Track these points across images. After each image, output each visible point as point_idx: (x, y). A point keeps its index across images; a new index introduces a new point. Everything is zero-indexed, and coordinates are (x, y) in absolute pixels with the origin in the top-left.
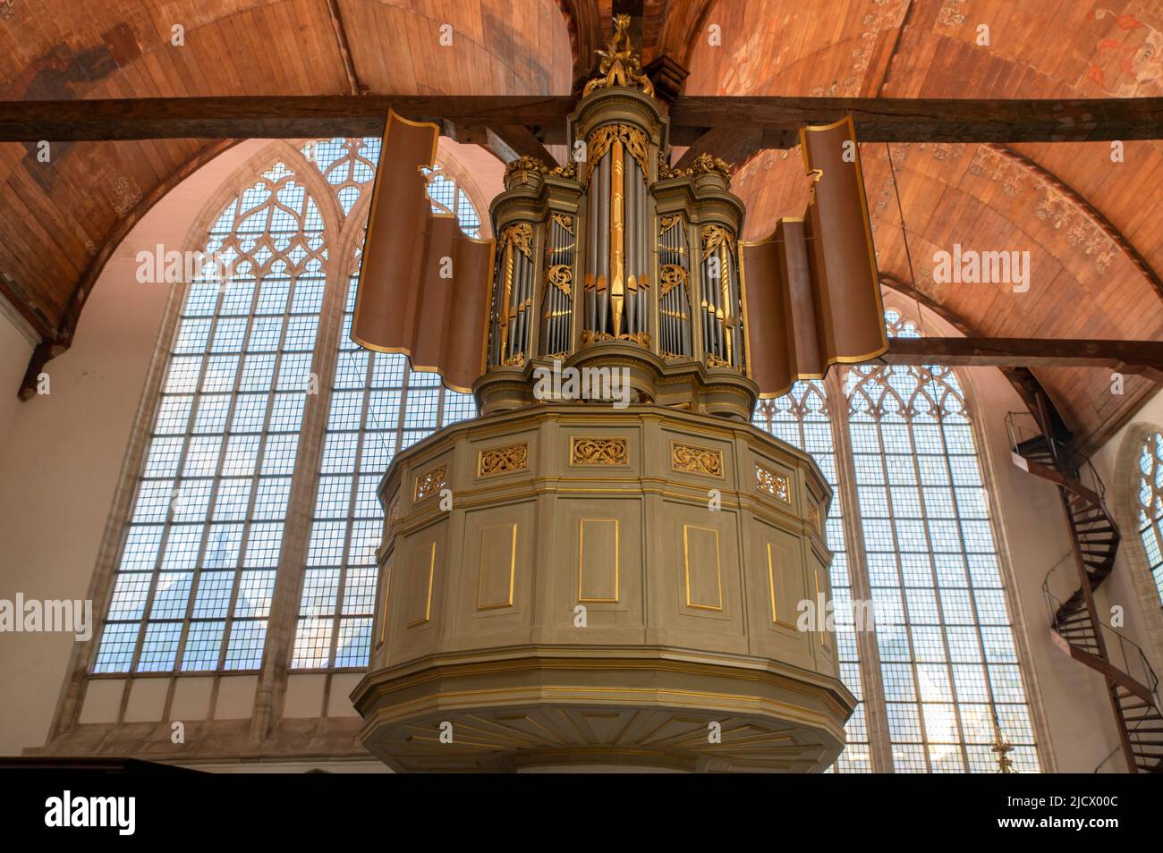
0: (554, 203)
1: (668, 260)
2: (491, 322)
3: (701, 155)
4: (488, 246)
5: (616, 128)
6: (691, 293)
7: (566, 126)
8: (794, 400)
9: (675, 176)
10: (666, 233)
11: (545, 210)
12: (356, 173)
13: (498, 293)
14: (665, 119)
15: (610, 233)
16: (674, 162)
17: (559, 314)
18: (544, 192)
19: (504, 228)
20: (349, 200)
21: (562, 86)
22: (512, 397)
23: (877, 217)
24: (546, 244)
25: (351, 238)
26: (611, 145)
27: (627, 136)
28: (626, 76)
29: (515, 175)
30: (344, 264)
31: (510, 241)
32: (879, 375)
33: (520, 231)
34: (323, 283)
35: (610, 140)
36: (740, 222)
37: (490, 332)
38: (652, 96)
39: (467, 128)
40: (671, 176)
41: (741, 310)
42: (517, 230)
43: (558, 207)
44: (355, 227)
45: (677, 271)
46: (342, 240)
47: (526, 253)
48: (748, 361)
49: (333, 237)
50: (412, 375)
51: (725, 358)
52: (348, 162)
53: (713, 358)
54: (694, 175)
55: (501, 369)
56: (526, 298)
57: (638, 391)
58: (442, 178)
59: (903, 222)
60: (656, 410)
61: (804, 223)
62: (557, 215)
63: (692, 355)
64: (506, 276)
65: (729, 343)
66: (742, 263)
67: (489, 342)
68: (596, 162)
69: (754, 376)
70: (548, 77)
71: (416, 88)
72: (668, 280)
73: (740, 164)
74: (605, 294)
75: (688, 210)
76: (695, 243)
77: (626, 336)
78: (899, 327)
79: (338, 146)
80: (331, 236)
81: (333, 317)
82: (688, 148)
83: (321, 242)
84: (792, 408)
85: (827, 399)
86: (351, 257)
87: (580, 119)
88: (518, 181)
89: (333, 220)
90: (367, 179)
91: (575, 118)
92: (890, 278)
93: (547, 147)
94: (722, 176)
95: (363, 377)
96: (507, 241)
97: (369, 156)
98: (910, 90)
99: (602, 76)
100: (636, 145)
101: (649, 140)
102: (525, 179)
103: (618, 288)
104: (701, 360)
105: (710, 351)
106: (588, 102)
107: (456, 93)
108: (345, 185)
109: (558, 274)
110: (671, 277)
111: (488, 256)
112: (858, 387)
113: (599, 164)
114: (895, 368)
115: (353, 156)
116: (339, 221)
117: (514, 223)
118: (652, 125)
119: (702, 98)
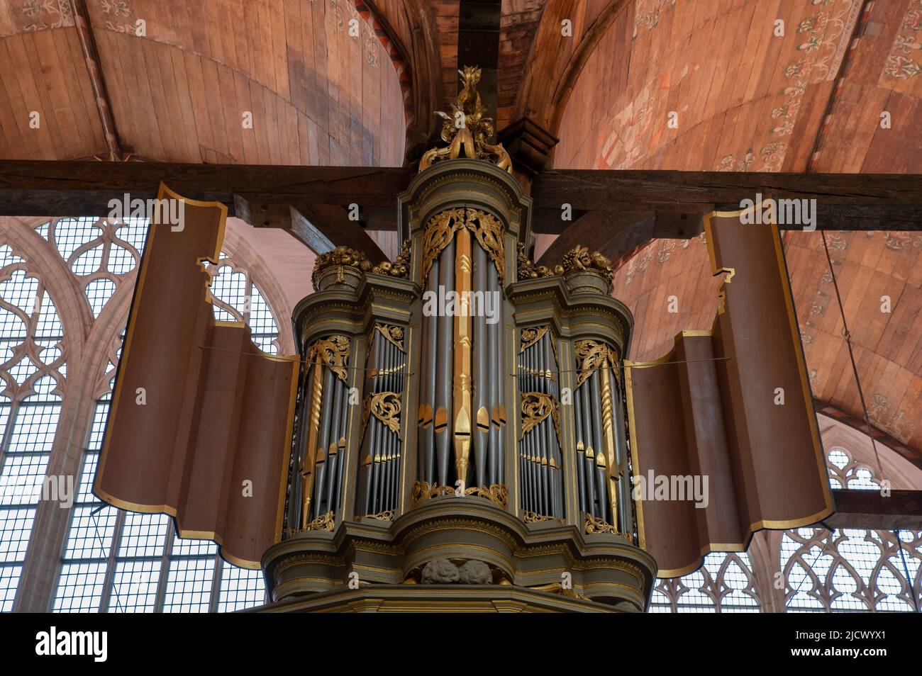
0: (378, 309)
1: (531, 387)
2: (291, 469)
3: (574, 248)
4: (289, 365)
5: (462, 212)
6: (561, 431)
7: (395, 207)
8: (707, 576)
9: (540, 275)
10: (528, 351)
11: (367, 318)
12: (111, 261)
13: (301, 428)
14: (526, 202)
15: (453, 350)
16: (538, 255)
17: (384, 458)
18: (365, 295)
19: (311, 341)
20: (99, 296)
21: (392, 155)
22: (314, 574)
23: (812, 325)
24: (367, 363)
25: (100, 349)
26: (456, 234)
27: (477, 223)
28: (475, 145)
29: (327, 271)
30: (89, 385)
31: (318, 360)
32: (825, 541)
33: (332, 346)
34: (57, 409)
35: (454, 228)
36: (627, 337)
37: (289, 482)
38: (510, 170)
39: (264, 207)
40: (535, 275)
41: (629, 454)
42: (329, 344)
43: (384, 315)
44: (108, 334)
45: (542, 401)
46: (88, 351)
47: (340, 376)
48: (641, 525)
49: (75, 346)
50: (177, 541)
51: (609, 520)
52: (101, 247)
53: (592, 520)
54: (565, 274)
55: (302, 535)
56: (339, 437)
57: (491, 566)
58: (228, 269)
59: (847, 333)
60: (515, 595)
61: (713, 338)
62: (383, 325)
63: (564, 517)
64: (312, 406)
65: (614, 499)
66: (629, 391)
67: (287, 496)
68: (435, 256)
69: (649, 546)
70: (373, 141)
71: (197, 151)
72: (531, 413)
73: (627, 256)
74: (446, 432)
75: (557, 321)
76: (567, 364)
77: (473, 489)
78: (850, 473)
79: (89, 225)
80: (73, 344)
81: (69, 457)
82: (556, 236)
83: (59, 353)
84: (705, 586)
85: (754, 574)
86: (100, 374)
87: (415, 200)
88: (331, 278)
89: (77, 324)
90: (126, 269)
91: (409, 198)
92: (834, 407)
93: (372, 234)
94: (602, 275)
95: (108, 543)
96: (314, 359)
97: (131, 240)
98: (850, 161)
99: (445, 145)
100: (489, 235)
101: (505, 227)
102: (340, 277)
103: (463, 424)
104: (576, 523)
105: (588, 510)
106: (425, 178)
107: (252, 160)
108: (95, 277)
109: (383, 405)
110: (535, 409)
111: (289, 379)
112: (796, 558)
113: (439, 259)
114: (847, 532)
115: (108, 238)
116: (85, 325)
117: (324, 335)
118: (509, 208)
119: (576, 172)
